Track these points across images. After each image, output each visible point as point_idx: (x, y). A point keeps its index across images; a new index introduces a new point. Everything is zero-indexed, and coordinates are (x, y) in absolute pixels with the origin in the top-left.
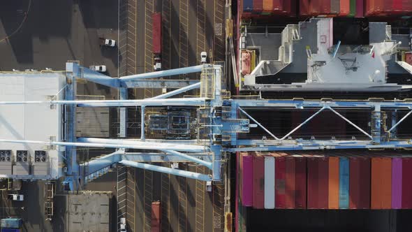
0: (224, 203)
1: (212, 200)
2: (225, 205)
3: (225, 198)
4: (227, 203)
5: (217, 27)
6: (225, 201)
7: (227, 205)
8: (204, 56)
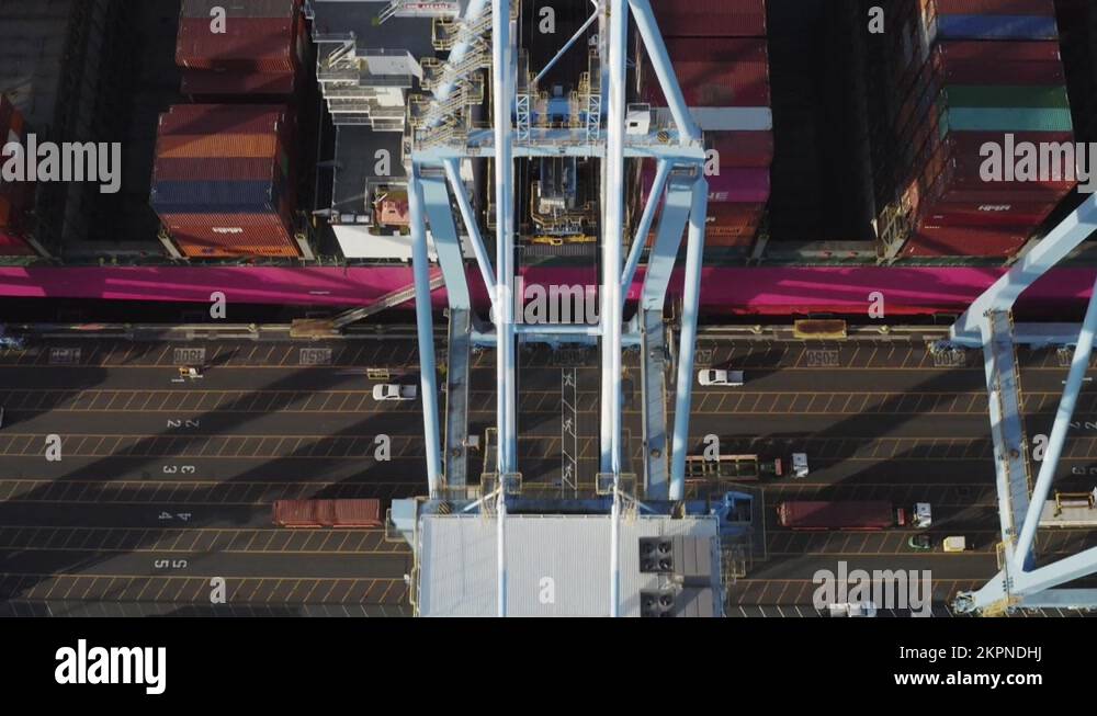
0: (772, 341)
1: (768, 372)
2: (776, 338)
3: (760, 338)
4: (771, 333)
5: (309, 358)
6: (767, 337)
7: (774, 332)
8: (385, 391)
